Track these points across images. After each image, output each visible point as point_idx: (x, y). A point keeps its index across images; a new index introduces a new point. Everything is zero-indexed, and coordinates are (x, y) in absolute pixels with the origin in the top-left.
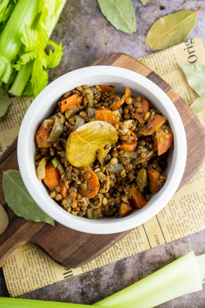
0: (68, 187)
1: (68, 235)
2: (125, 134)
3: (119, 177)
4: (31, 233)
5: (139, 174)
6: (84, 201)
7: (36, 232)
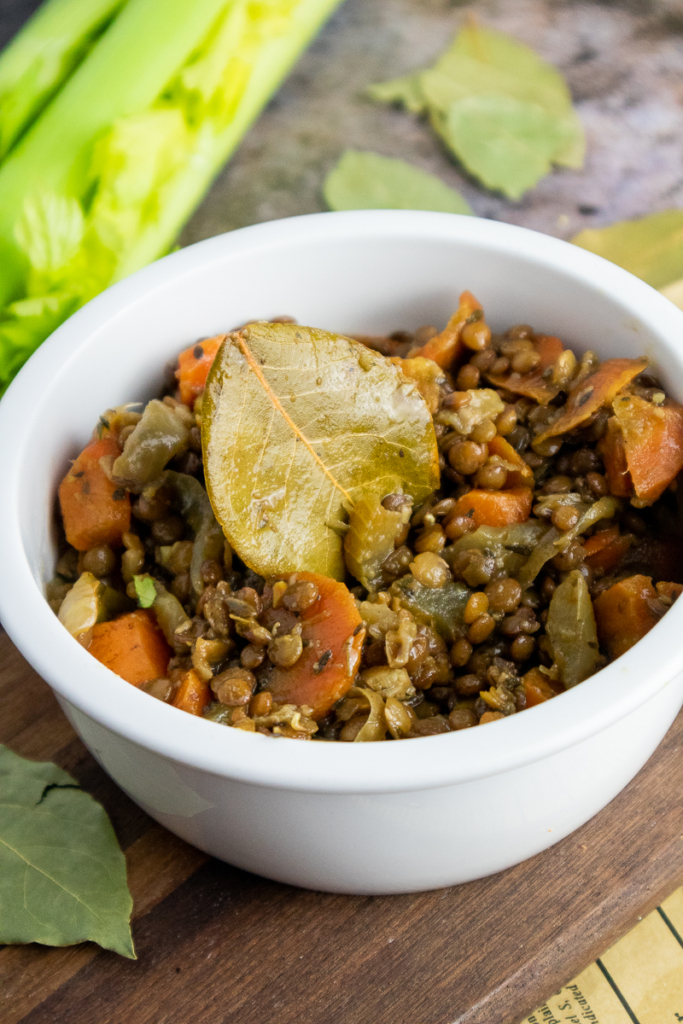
0: (208, 672)
1: (207, 1008)
2: (468, 430)
3: (458, 638)
4: (10, 1008)
5: (556, 603)
6: (288, 716)
7: (36, 1004)
